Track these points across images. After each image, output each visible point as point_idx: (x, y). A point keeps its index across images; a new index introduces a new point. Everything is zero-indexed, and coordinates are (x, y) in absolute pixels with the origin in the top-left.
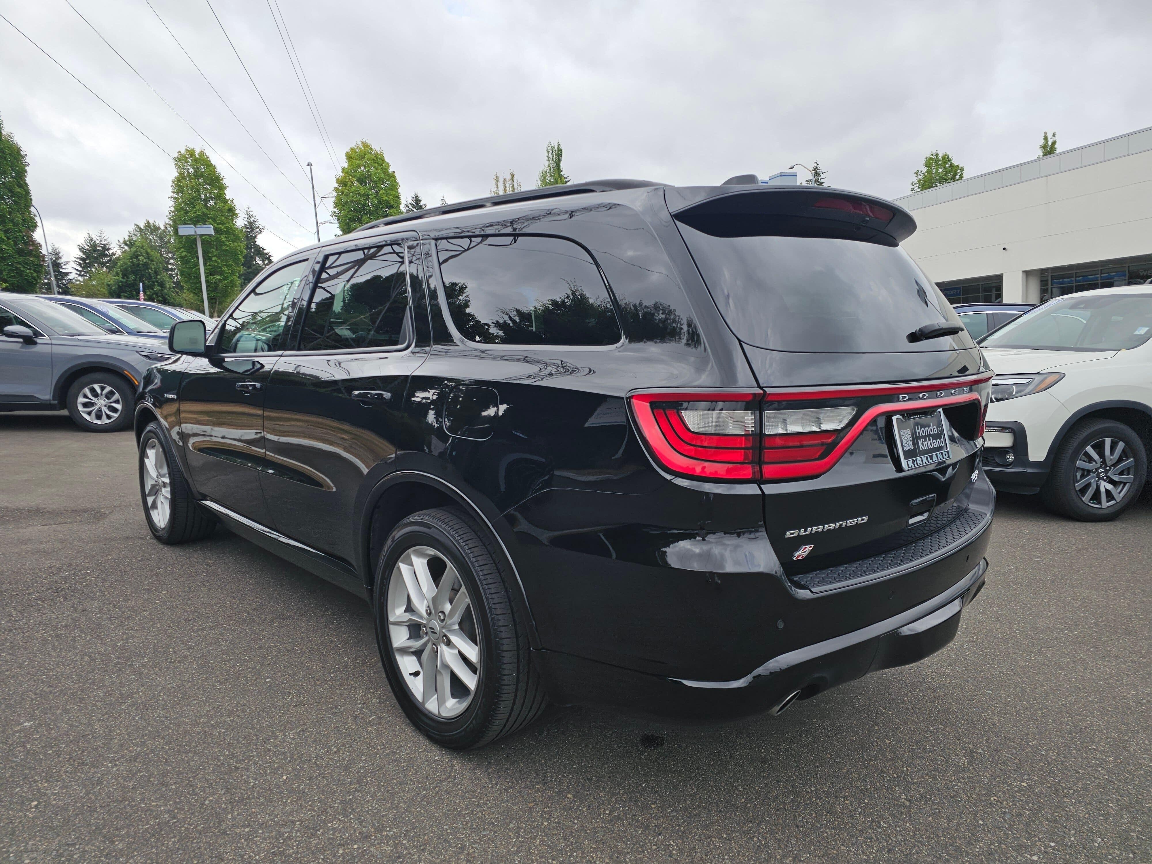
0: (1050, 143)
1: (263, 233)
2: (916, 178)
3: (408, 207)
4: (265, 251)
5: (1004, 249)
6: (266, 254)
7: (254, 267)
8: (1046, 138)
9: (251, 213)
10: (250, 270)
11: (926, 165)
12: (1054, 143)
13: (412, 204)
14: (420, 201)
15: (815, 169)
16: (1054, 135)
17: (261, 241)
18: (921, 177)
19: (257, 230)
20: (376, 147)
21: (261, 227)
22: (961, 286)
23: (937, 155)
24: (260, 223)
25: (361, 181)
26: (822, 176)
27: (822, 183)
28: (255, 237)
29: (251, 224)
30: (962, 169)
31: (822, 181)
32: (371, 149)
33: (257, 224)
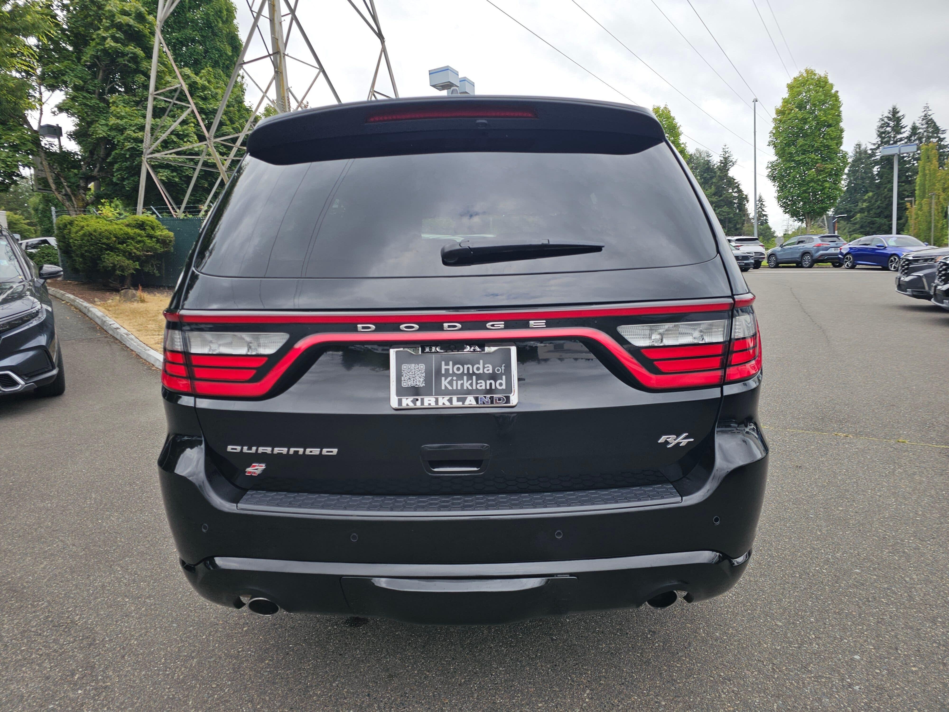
1: (735, 165)
3: (883, 120)
4: (736, 181)
6: (736, 183)
7: (724, 196)
9: (727, 150)
10: (721, 198)
13: (888, 117)
14: (898, 112)
17: (731, 173)
19: (731, 163)
20: (820, 72)
21: (734, 160)
24: (733, 158)
25: (801, 106)
28: (728, 170)
29: (726, 159)
32: (815, 74)
33: (731, 159)
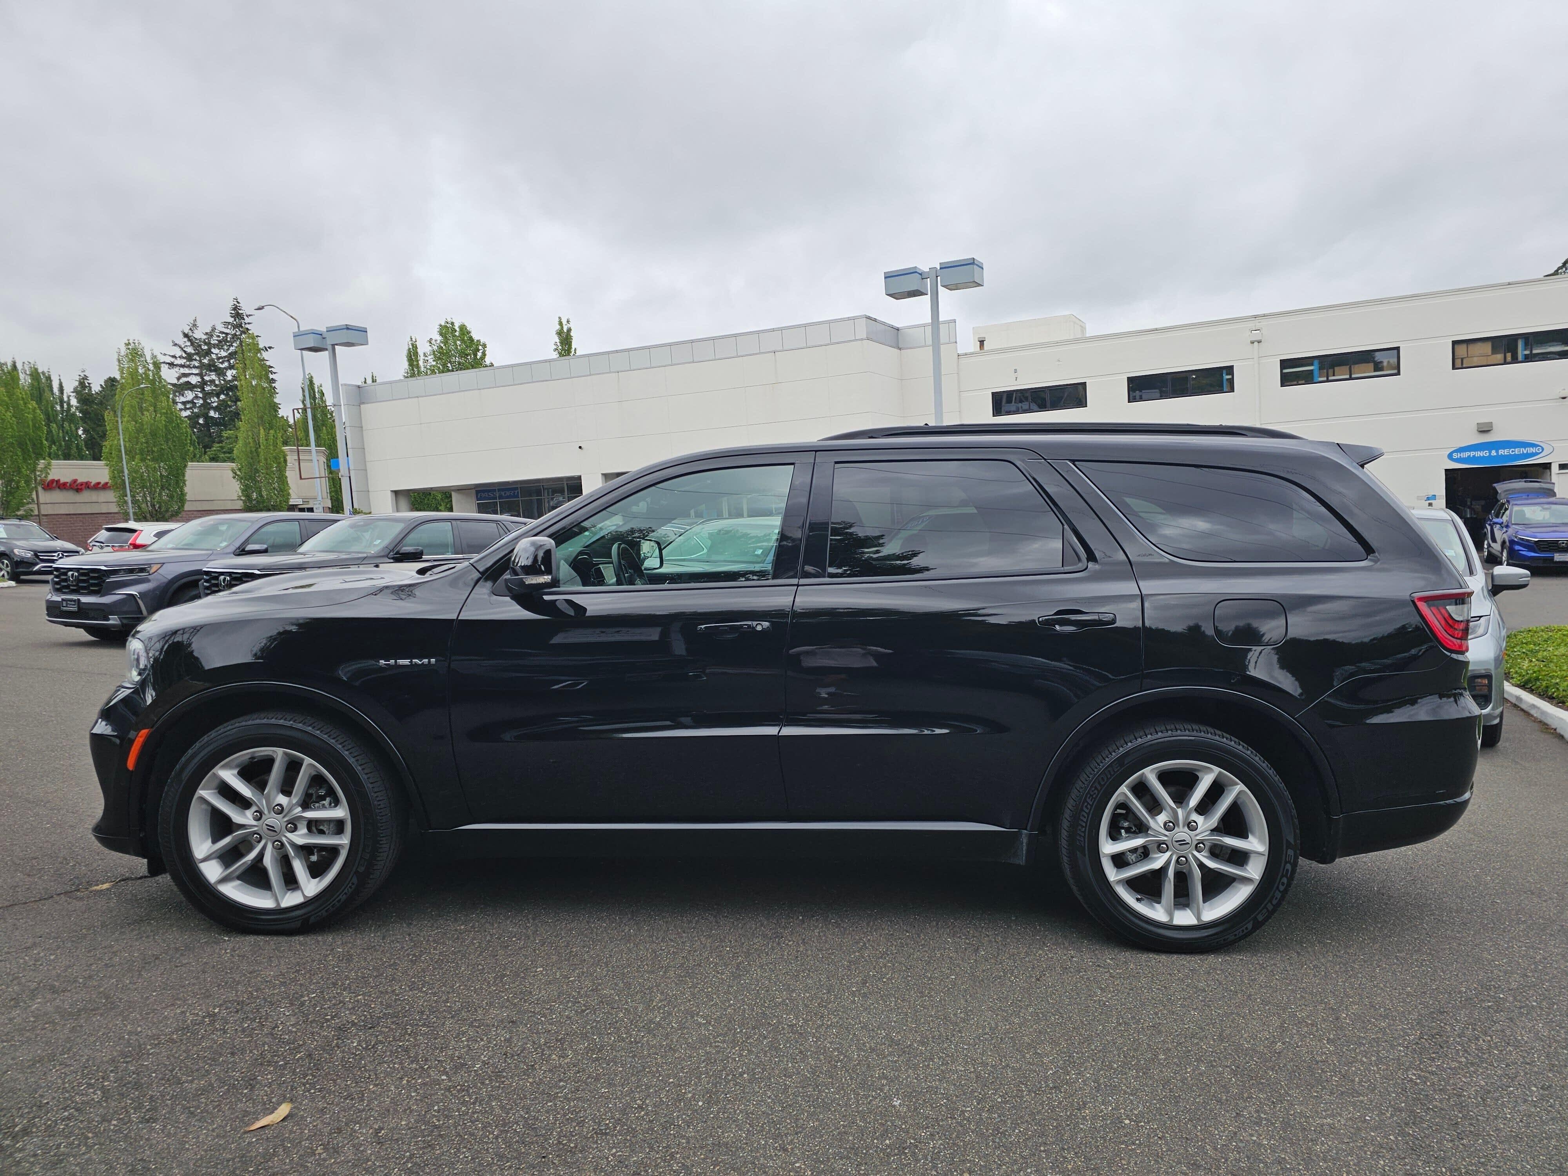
0: (565, 330)
2: (430, 348)
5: (580, 447)
8: (561, 324)
11: (441, 334)
12: (569, 330)
15: (235, 308)
16: (568, 322)
18: (435, 348)
22: (519, 486)
23: (452, 324)
26: (247, 320)
27: (248, 329)
30: (484, 346)
31: (247, 326)
